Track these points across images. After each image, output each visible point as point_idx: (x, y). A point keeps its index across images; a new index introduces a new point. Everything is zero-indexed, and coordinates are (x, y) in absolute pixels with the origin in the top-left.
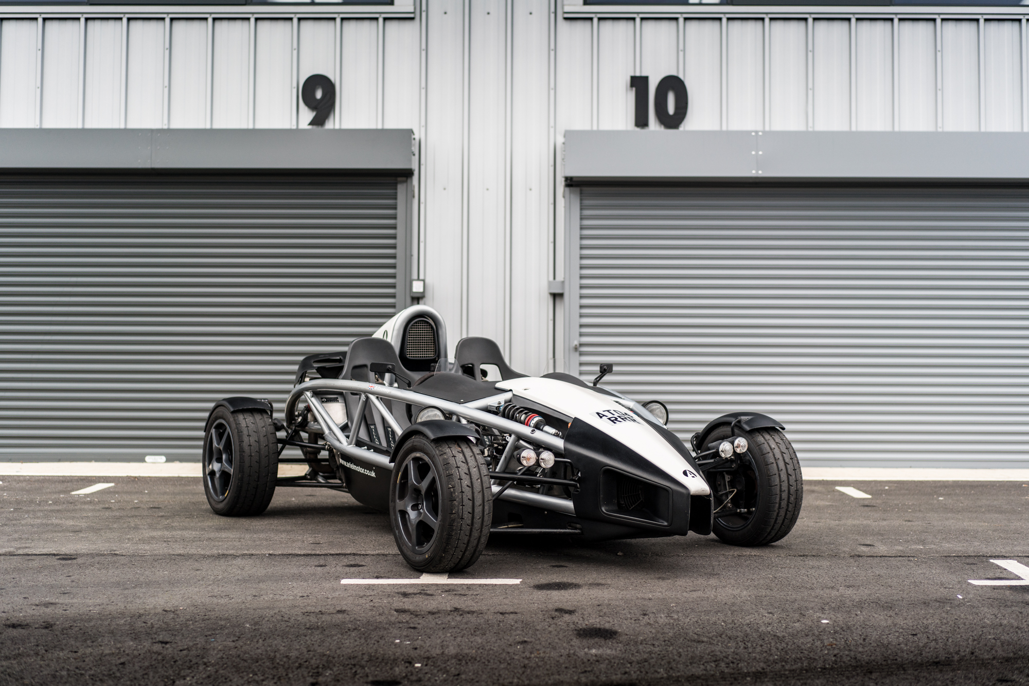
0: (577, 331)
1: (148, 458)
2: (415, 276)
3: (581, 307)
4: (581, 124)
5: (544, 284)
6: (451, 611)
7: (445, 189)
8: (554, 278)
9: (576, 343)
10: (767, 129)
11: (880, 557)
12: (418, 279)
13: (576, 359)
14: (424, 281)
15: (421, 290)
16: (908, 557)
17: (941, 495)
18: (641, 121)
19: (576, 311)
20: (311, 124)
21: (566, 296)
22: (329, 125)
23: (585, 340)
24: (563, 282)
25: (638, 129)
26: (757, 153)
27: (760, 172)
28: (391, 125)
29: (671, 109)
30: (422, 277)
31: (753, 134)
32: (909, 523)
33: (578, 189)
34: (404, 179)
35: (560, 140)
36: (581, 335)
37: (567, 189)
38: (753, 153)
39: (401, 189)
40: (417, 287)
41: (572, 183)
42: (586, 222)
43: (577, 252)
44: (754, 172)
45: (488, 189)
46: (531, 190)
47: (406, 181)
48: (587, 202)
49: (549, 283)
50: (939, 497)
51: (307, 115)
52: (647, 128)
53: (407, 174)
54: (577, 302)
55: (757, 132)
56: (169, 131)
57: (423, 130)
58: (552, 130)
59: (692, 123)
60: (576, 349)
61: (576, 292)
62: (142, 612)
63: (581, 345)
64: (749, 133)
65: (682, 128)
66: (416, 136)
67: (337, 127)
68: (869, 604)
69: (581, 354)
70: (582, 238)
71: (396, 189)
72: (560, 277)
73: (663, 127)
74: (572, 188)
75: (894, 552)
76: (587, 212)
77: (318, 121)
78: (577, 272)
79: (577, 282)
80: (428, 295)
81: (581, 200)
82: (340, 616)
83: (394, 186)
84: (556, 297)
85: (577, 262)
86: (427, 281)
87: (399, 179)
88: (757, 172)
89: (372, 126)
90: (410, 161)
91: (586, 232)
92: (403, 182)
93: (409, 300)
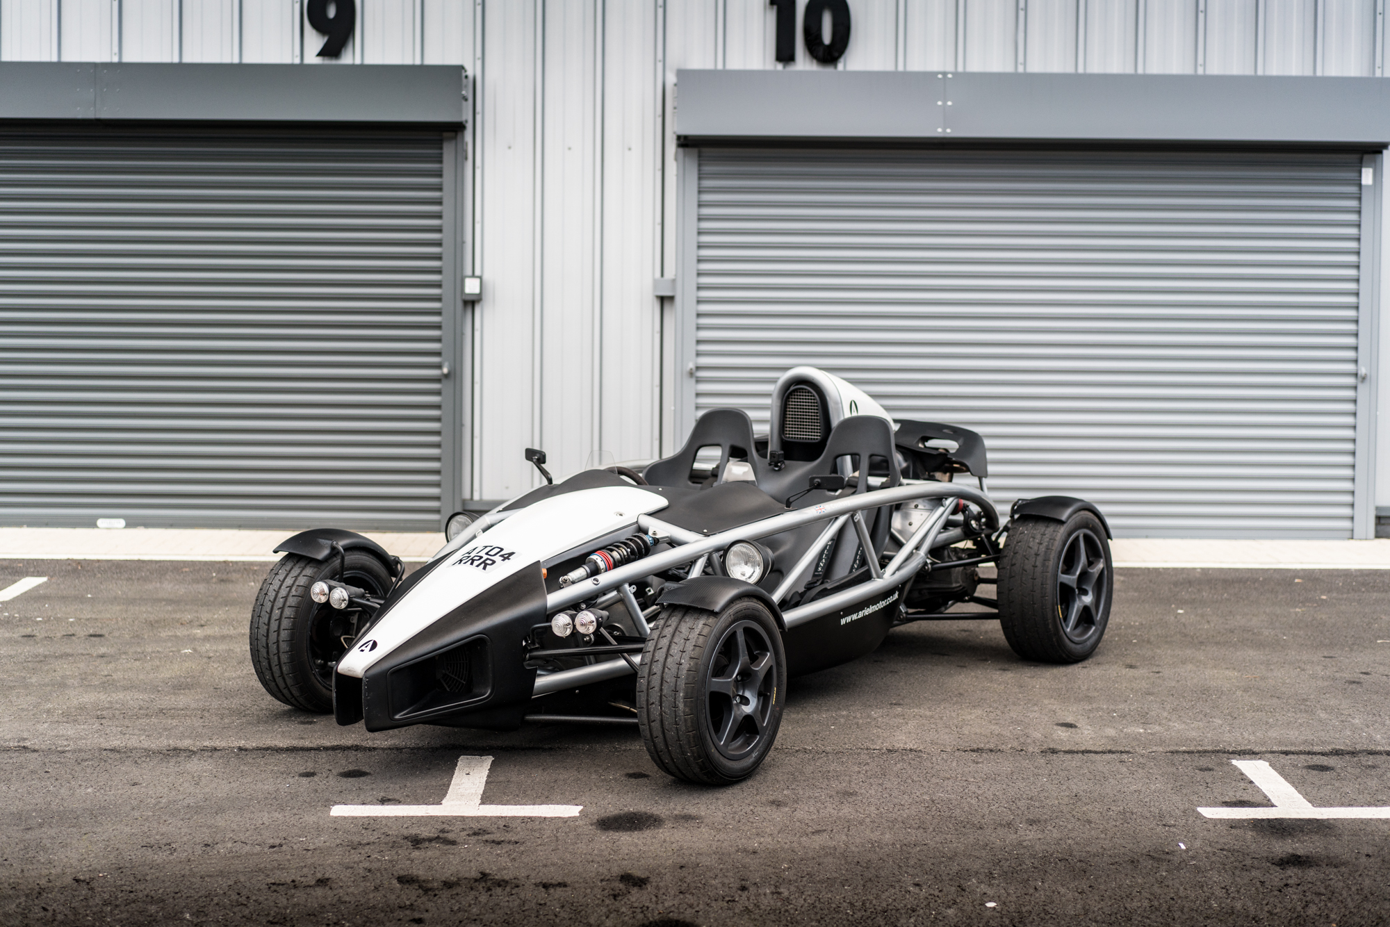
0: (692, 348)
1: (100, 522)
2: (468, 271)
3: (699, 315)
4: (700, 61)
5: (648, 284)
6: (476, 880)
7: (510, 148)
8: (662, 275)
9: (691, 365)
10: (960, 69)
11: (1083, 752)
12: (473, 276)
13: (691, 387)
14: (480, 278)
15: (477, 291)
16: (1122, 752)
17: (1182, 603)
18: (785, 54)
19: (692, 321)
20: (320, 54)
21: (678, 300)
22: (347, 59)
23: (704, 361)
24: (674, 281)
25: (780, 67)
26: (945, 103)
27: (948, 130)
28: (433, 59)
29: (827, 38)
30: (478, 273)
31: (940, 76)
32: (1131, 672)
33: (695, 151)
34: (452, 134)
35: (671, 79)
36: (698, 354)
37: (681, 150)
38: (940, 103)
39: (448, 150)
40: (471, 287)
41: (685, 142)
42: (707, 197)
43: (693, 239)
44: (940, 130)
45: (570, 149)
46: (630, 149)
47: (455, 138)
48: (707, 169)
49: (655, 281)
50: (1177, 609)
51: (315, 42)
52: (792, 63)
53: (456, 129)
54: (693, 308)
55: (945, 74)
56: (121, 66)
57: (479, 63)
58: (660, 65)
59: (855, 59)
60: (691, 374)
61: (692, 294)
62: (43, 882)
63: (698, 368)
64: (935, 74)
65: (840, 66)
66: (470, 73)
67: (358, 61)
68: (1056, 863)
69: (698, 381)
70: (700, 219)
71: (441, 148)
72: (670, 273)
73: (815, 61)
74: (687, 150)
75: (1103, 741)
76: (707, 183)
77: (331, 50)
78: (693, 267)
79: (693, 281)
80: (487, 298)
81: (700, 165)
82: (319, 892)
83: (439, 144)
84: (664, 301)
85: (693, 253)
86: (485, 277)
87: (446, 134)
88: (944, 131)
89: (406, 60)
90: (460, 110)
91: (706, 211)
92: (450, 139)
93: (460, 304)
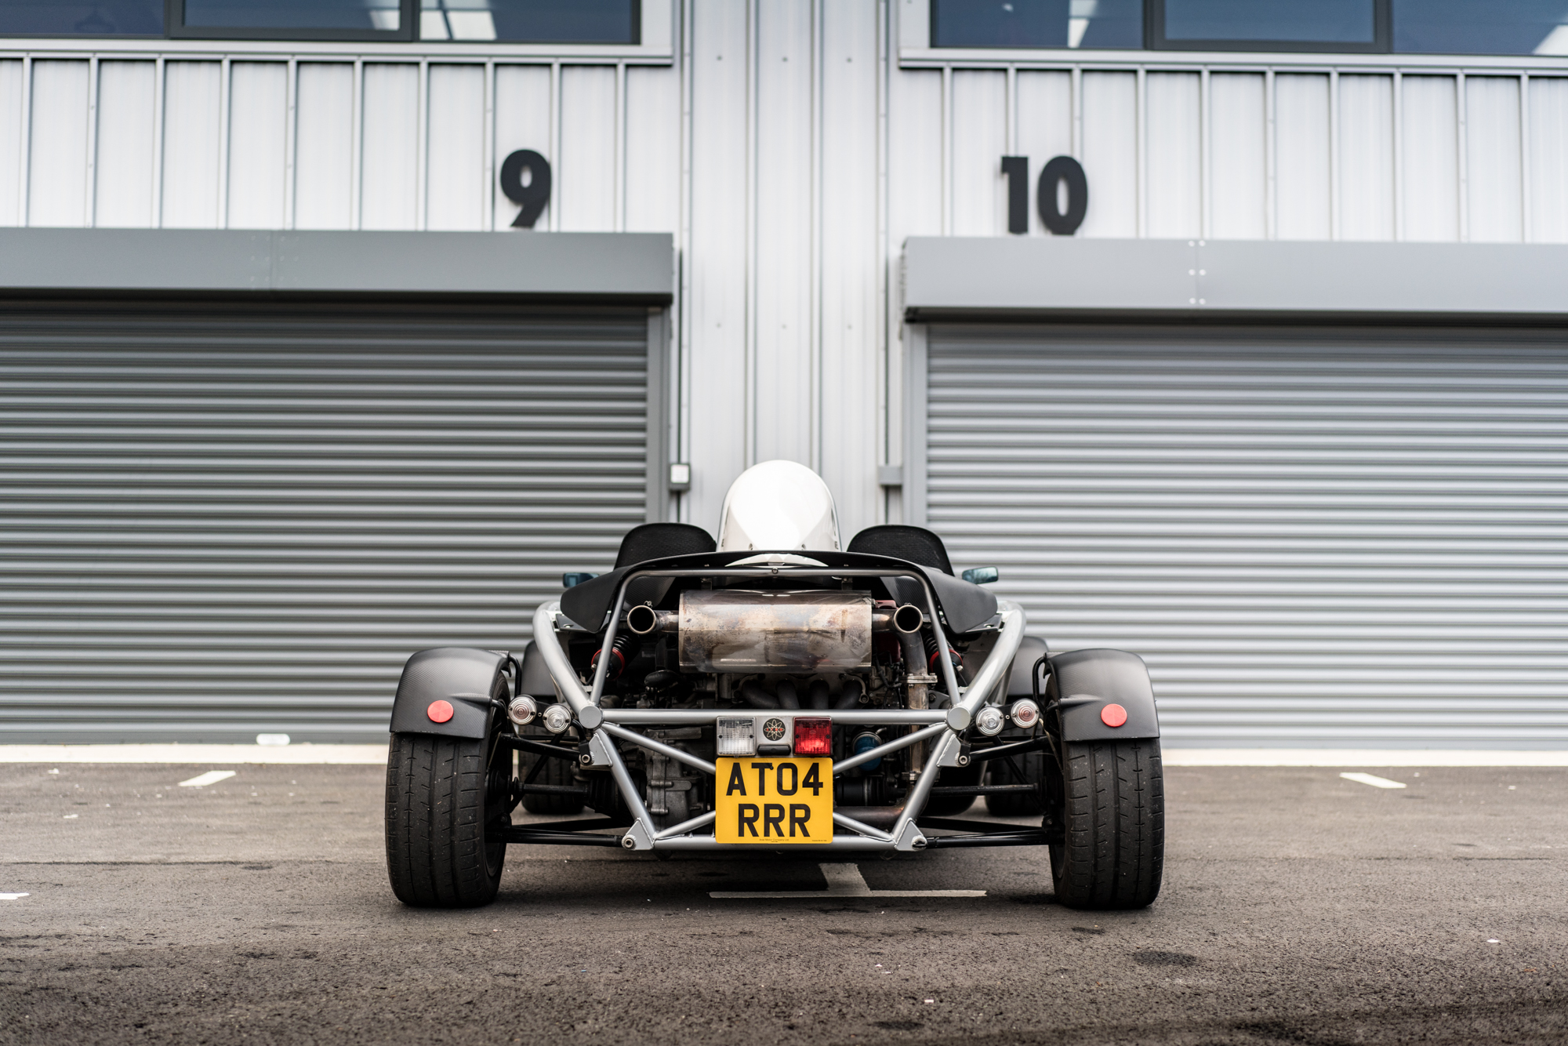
1: (261, 738)
2: (673, 457)
3: (930, 505)
4: (926, 226)
5: (871, 471)
7: (719, 325)
8: (887, 462)
10: (1207, 236)
12: (679, 462)
14: (688, 465)
15: (685, 479)
18: (1017, 224)
19: (922, 511)
20: (516, 224)
21: (906, 490)
22: (541, 226)
24: (901, 469)
25: (1012, 236)
26: (1197, 272)
27: (1202, 301)
28: (636, 226)
29: (1063, 207)
30: (684, 459)
31: (1191, 244)
33: (923, 327)
34: (658, 309)
35: (895, 252)
37: (907, 328)
38: (1192, 272)
39: (653, 324)
40: (679, 475)
41: (916, 317)
42: (937, 377)
43: (922, 422)
44: (1192, 300)
45: (784, 323)
46: (850, 327)
47: (661, 314)
48: (939, 346)
49: (879, 468)
51: (508, 212)
52: (1026, 234)
53: (662, 302)
54: (923, 498)
55: (1196, 242)
56: (293, 234)
57: (686, 235)
58: (882, 237)
59: (1093, 227)
61: (922, 482)
64: (1184, 242)
65: (1079, 234)
66: (676, 245)
67: (554, 228)
70: (931, 400)
71: (645, 325)
72: (896, 460)
73: (1050, 232)
74: (915, 326)
76: (938, 362)
77: (526, 220)
78: (922, 452)
79: (922, 468)
80: (695, 486)
81: (929, 343)
83: (643, 319)
84: (890, 490)
85: (922, 438)
86: (693, 466)
87: (651, 310)
88: (1197, 302)
89: (607, 227)
90: (667, 281)
91: (937, 392)
92: (655, 314)
93: (665, 494)
